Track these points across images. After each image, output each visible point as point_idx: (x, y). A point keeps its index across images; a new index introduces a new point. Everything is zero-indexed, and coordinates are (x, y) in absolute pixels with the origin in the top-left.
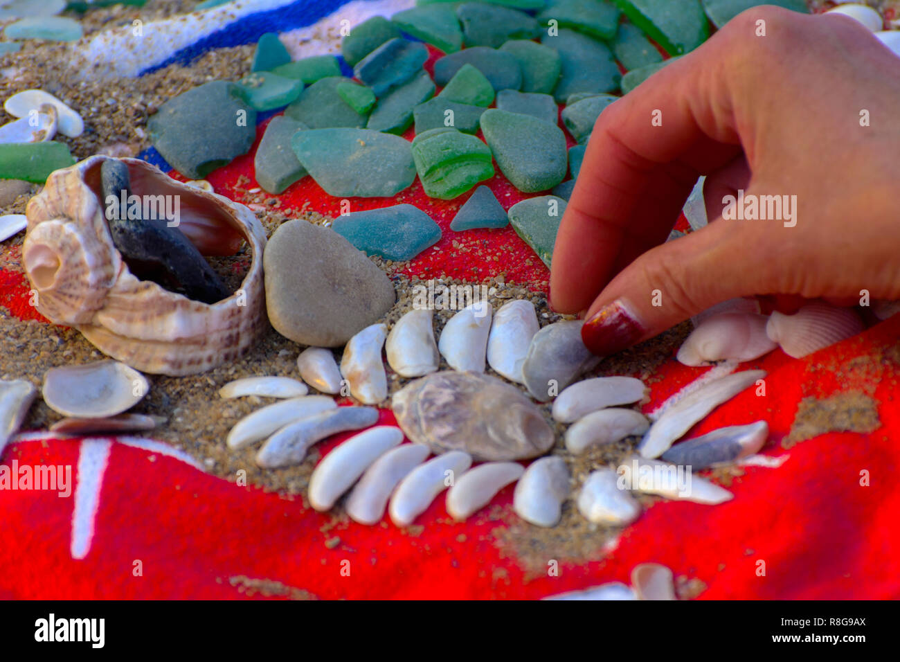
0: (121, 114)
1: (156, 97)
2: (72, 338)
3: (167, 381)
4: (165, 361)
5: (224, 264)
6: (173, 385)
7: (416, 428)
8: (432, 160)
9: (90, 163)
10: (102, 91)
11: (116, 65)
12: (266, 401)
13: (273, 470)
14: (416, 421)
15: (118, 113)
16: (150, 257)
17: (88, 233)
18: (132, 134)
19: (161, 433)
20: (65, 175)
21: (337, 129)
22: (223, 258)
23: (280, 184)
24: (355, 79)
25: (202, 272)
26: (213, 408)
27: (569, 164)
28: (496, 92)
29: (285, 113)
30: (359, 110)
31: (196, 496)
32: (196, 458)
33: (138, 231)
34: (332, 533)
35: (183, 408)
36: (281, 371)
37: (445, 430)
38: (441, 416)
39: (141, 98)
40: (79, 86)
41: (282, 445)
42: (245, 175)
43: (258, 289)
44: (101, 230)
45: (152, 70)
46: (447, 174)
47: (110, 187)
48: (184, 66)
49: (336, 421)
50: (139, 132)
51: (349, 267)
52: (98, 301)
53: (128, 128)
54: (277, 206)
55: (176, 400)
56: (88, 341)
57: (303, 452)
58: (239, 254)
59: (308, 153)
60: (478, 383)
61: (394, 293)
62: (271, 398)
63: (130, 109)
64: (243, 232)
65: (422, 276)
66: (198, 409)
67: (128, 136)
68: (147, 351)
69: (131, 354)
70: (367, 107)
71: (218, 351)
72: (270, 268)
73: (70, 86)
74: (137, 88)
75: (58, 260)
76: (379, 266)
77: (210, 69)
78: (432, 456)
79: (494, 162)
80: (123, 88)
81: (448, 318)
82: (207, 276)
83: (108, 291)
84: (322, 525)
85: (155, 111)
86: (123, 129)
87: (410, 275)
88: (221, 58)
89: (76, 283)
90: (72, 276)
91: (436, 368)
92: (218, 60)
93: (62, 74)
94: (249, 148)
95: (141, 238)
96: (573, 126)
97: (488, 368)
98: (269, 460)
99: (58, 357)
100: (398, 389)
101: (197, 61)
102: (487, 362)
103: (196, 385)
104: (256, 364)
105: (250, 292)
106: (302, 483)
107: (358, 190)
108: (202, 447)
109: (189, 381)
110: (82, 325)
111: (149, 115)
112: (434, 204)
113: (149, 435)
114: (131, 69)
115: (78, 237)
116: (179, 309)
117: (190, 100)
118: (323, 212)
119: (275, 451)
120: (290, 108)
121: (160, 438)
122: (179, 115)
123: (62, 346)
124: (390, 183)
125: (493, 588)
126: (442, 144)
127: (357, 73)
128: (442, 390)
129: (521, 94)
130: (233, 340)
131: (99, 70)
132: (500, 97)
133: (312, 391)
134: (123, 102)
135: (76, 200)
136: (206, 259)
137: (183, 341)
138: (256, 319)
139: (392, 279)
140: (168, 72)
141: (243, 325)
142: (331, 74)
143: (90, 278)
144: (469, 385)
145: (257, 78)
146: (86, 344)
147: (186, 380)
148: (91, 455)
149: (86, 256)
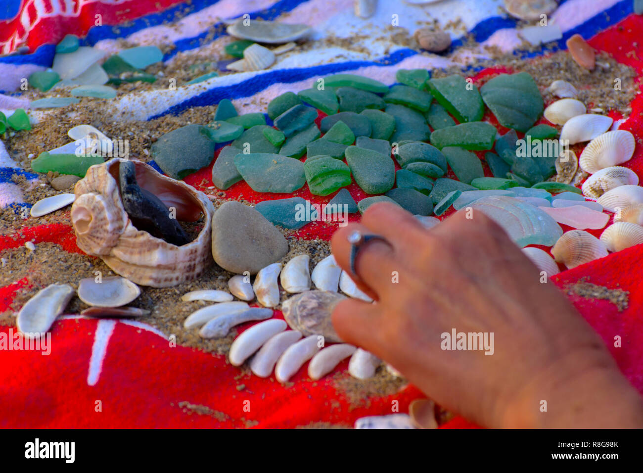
0: (136, 141)
1: (157, 133)
2: (97, 264)
3: (152, 290)
4: (151, 278)
5: (190, 227)
6: (155, 293)
7: (295, 321)
8: (315, 173)
9: (113, 162)
10: (126, 127)
11: (134, 113)
12: (208, 303)
13: (209, 340)
14: (295, 317)
15: (134, 140)
16: (145, 217)
17: (109, 201)
18: (141, 153)
19: (146, 318)
20: (98, 168)
21: (261, 154)
22: (190, 223)
23: (227, 184)
24: (275, 127)
25: (175, 227)
26: (177, 306)
27: (396, 179)
28: (356, 137)
29: (232, 144)
30: (275, 144)
31: (163, 352)
32: (165, 334)
33: (139, 201)
34: (241, 381)
35: (160, 306)
36: (218, 287)
37: (311, 323)
38: (310, 315)
39: (148, 132)
40: (113, 124)
41: (215, 326)
42: (206, 179)
43: (207, 240)
44: (117, 200)
45: (156, 117)
46: (323, 181)
47: (124, 175)
48: (175, 116)
49: (247, 314)
50: (146, 152)
51: (262, 230)
52: (114, 241)
53: (139, 149)
54: (223, 196)
55: (156, 301)
56: (107, 266)
57: (227, 330)
58: (199, 222)
59: (243, 167)
60: (333, 297)
61: (288, 247)
62: (212, 302)
63: (141, 138)
64: (201, 207)
65: (305, 238)
66: (168, 307)
67: (139, 154)
68: (141, 272)
69: (131, 274)
70: (279, 143)
71: (183, 274)
72: (215, 228)
73: (107, 123)
74: (146, 127)
75: (91, 217)
76: (280, 231)
77: (190, 118)
78: (304, 337)
79: (352, 176)
80: (138, 126)
81: (318, 262)
82: (178, 230)
83: (120, 236)
84: (236, 376)
85: (156, 140)
86: (136, 150)
87: (298, 237)
88: (196, 112)
89: (101, 230)
90: (99, 226)
91: (309, 289)
92: (195, 113)
93: (103, 117)
94: (209, 163)
95: (140, 205)
96: (400, 159)
97: (339, 290)
98: (206, 334)
99: (89, 274)
100: (285, 299)
101: (183, 113)
102: (339, 287)
103: (168, 293)
104: (204, 283)
105: (202, 241)
106: (226, 349)
107: (271, 189)
108: (169, 328)
109: (165, 291)
110: (103, 256)
111: (152, 142)
112: (315, 199)
113: (139, 319)
114: (144, 116)
115: (103, 203)
116: (160, 247)
117: (177, 134)
118: (250, 200)
119: (210, 328)
120: (235, 141)
121: (145, 322)
122: (169, 143)
123: (91, 268)
124: (290, 185)
125: (331, 412)
126: (321, 164)
127: (275, 123)
128: (311, 300)
129: (371, 139)
130: (191, 268)
131: (125, 115)
132: (358, 140)
133: (236, 299)
134: (138, 134)
135: (104, 182)
136: (179, 223)
137: (162, 267)
138: (205, 257)
139: (287, 239)
140: (165, 118)
141: (198, 260)
142: (261, 123)
143: (109, 227)
144: (327, 298)
145: (217, 124)
146: (106, 267)
147: (163, 290)
148: (103, 328)
149: (107, 214)
